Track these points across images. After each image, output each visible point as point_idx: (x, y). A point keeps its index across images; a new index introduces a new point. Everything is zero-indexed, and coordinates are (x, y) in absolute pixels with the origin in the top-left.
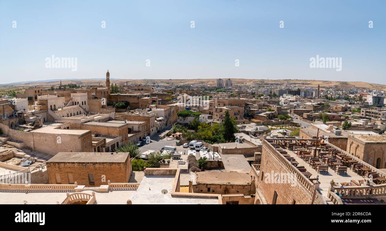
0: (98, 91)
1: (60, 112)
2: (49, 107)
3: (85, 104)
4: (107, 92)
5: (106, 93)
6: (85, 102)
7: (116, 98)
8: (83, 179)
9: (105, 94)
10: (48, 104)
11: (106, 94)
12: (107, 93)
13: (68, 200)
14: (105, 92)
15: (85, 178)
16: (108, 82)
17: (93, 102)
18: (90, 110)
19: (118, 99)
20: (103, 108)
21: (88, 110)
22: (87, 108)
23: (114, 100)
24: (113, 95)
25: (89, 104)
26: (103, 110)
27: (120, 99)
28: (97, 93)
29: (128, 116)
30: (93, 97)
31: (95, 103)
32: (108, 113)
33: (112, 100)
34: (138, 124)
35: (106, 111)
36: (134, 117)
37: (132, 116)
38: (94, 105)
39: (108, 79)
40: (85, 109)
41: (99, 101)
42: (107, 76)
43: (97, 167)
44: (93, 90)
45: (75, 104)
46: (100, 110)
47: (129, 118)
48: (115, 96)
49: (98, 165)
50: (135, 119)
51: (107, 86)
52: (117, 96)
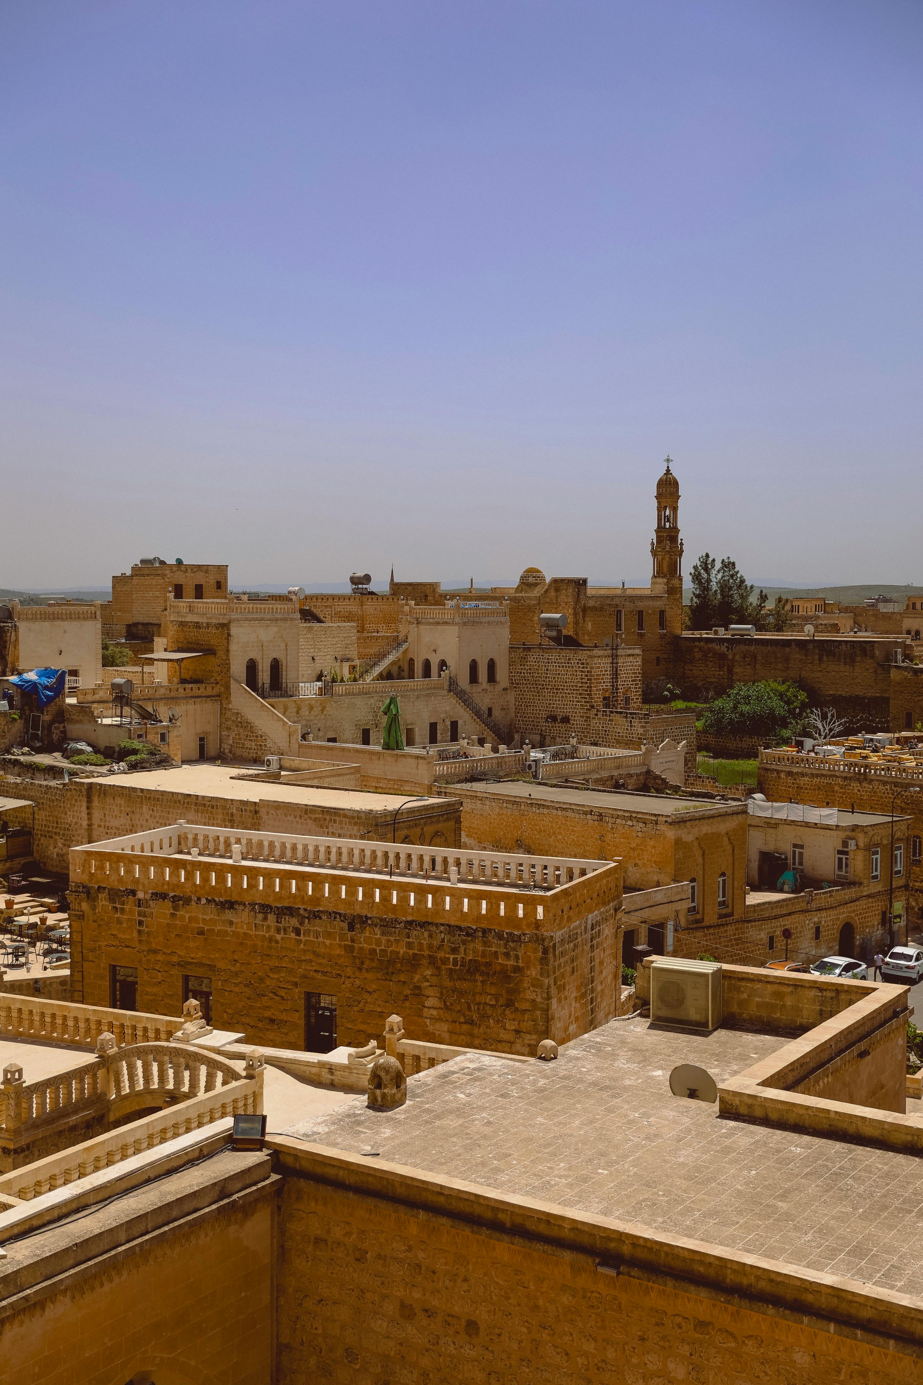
0: (591, 603)
1: (311, 708)
2: (238, 668)
3: (492, 678)
4: (662, 613)
5: (651, 622)
6: (492, 665)
7: (722, 656)
8: (272, 1021)
9: (641, 626)
10: (233, 647)
11: (653, 632)
12: (662, 624)
13: (94, 1083)
14: (640, 613)
15: (284, 1017)
16: (668, 542)
17: (547, 670)
18: (523, 721)
19: (737, 670)
20: (608, 713)
21: (511, 725)
22: (504, 709)
23: (707, 677)
24: (700, 639)
25: (518, 684)
26: (611, 724)
27: (748, 667)
28: (584, 617)
29: (783, 775)
30: (548, 633)
31: (559, 674)
32: (639, 746)
33: (691, 670)
34: (837, 826)
35: (627, 729)
36: (820, 782)
37: (806, 779)
38: (547, 689)
39: (668, 521)
40: (490, 710)
41: (583, 664)
42: (663, 505)
43: (365, 945)
44: (557, 597)
45: (420, 675)
46: (589, 725)
47: (783, 788)
48: (716, 647)
49: (378, 936)
50: (827, 795)
51: (659, 577)
52: (731, 642)
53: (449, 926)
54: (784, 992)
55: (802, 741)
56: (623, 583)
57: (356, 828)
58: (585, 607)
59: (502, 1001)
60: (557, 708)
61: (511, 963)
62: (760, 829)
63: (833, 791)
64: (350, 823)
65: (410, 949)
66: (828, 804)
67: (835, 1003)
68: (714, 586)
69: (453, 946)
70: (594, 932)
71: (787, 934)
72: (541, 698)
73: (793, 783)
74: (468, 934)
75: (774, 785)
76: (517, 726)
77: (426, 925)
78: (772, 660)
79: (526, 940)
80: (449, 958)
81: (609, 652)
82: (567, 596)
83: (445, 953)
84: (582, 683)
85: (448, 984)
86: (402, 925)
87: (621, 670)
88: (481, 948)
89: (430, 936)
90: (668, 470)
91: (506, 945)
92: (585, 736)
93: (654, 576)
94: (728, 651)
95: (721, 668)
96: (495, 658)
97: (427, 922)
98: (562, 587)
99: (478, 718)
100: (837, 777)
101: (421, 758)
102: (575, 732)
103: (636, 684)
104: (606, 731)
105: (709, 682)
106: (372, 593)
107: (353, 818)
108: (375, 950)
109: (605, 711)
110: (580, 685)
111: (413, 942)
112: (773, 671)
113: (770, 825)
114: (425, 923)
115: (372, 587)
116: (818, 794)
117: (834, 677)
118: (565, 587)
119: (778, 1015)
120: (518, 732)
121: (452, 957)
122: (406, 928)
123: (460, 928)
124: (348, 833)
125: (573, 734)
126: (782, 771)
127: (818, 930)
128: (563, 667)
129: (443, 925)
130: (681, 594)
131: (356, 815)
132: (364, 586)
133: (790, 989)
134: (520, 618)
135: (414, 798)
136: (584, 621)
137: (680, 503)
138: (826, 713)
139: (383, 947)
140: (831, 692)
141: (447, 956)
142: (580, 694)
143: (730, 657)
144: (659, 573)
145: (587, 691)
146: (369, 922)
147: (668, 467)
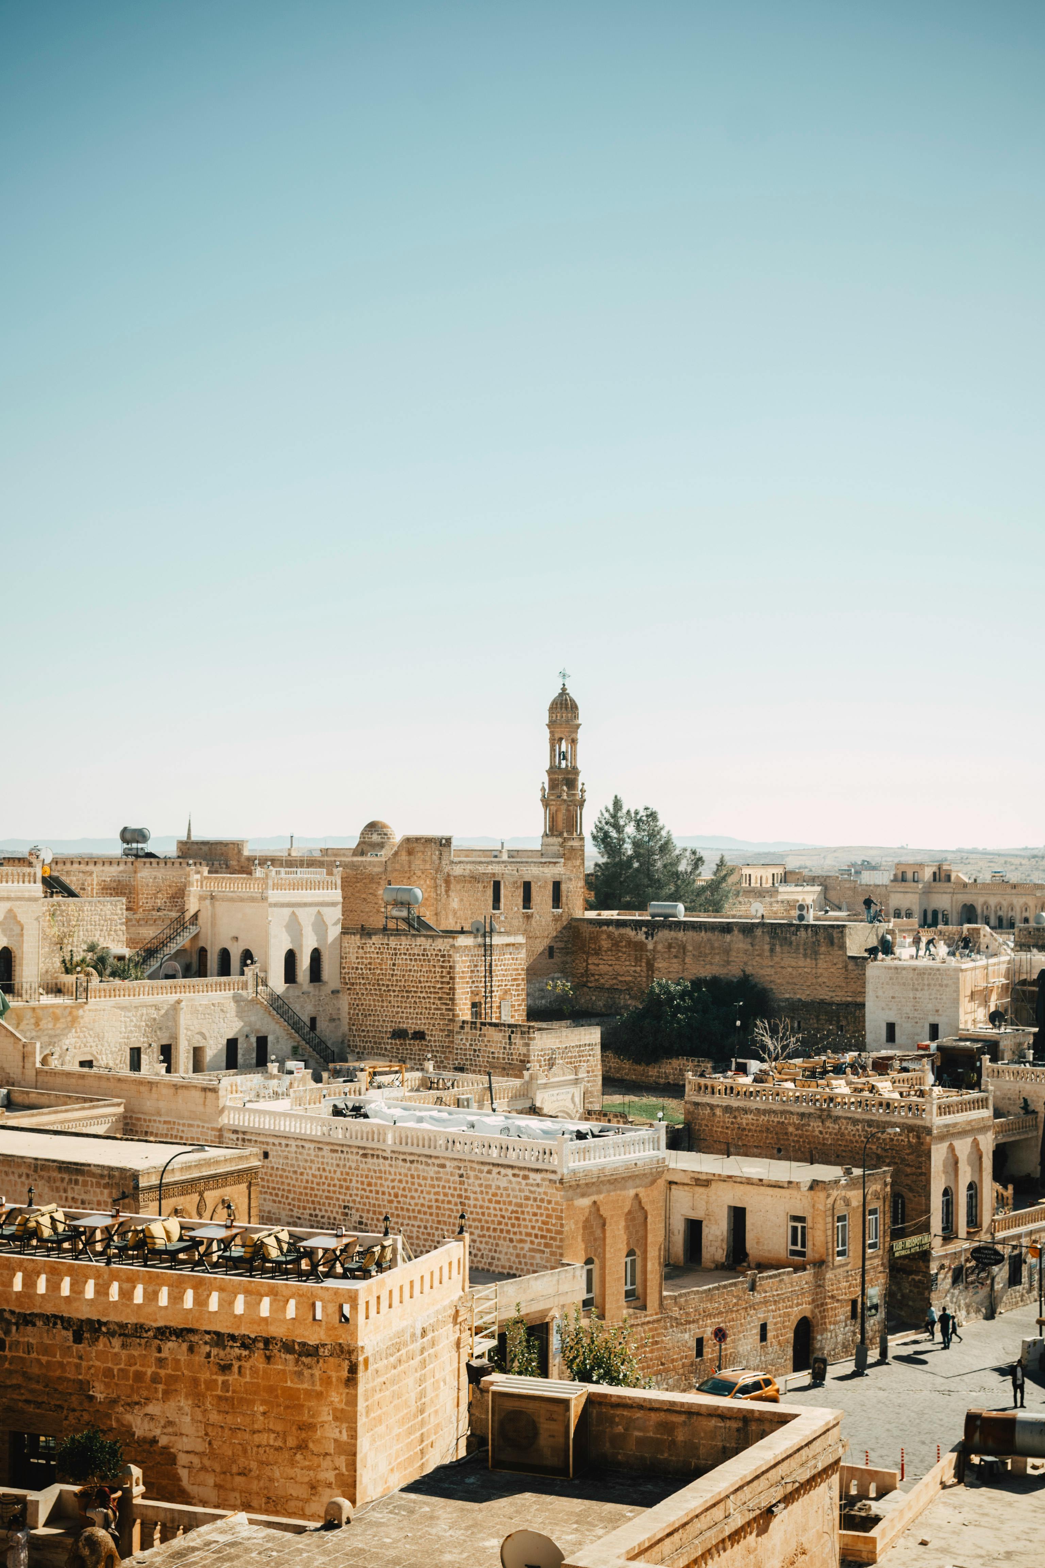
3: (316, 976)
4: (557, 885)
5: (542, 897)
6: (316, 958)
7: (640, 947)
9: (526, 904)
12: (557, 901)
14: (527, 886)
16: (565, 788)
17: (394, 965)
18: (359, 1036)
19: (659, 964)
20: (478, 1026)
21: (343, 1042)
22: (334, 1020)
23: (618, 974)
24: (608, 922)
25: (353, 984)
26: (483, 1041)
27: (675, 960)
28: (447, 891)
29: (718, 1112)
30: (395, 913)
31: (410, 971)
32: (521, 1071)
33: (598, 965)
34: (790, 1182)
35: (505, 1048)
36: (768, 1121)
37: (750, 1117)
38: (394, 991)
39: (565, 758)
40: (313, 1020)
41: (443, 956)
42: (557, 736)
43: (98, 1363)
44: (410, 862)
45: (215, 971)
46: (452, 1042)
47: (720, 1130)
48: (630, 932)
49: (116, 1350)
50: (778, 1139)
51: (552, 835)
52: (652, 927)
53: (217, 1333)
54: (673, 1422)
55: (745, 1064)
56: (502, 843)
57: (106, 1191)
58: (449, 875)
59: (291, 1442)
60: (407, 1018)
61: (305, 1386)
62: (686, 1188)
63: (786, 1134)
64: (98, 1185)
65: (160, 1368)
66: (779, 1150)
67: (742, 1436)
68: (628, 848)
69: (222, 1363)
70: (425, 1339)
71: (720, 1334)
72: (385, 1004)
73: (732, 1123)
74: (244, 1346)
75: (707, 1126)
76: (351, 1043)
77: (185, 1333)
78: (707, 951)
79: (326, 1354)
80: (216, 1381)
81: (480, 940)
82: (424, 861)
83: (212, 1374)
84: (442, 983)
85: (214, 1417)
86: (151, 1334)
87: (496, 965)
88: (261, 1366)
89: (191, 1349)
90: (564, 689)
91: (297, 1361)
92: (446, 1058)
93: (546, 835)
94: (647, 938)
95: (638, 960)
96: (320, 948)
97: (186, 1329)
98: (418, 849)
99: (297, 1032)
100: (792, 1113)
101: (210, 1090)
102: (433, 1051)
103: (518, 985)
104: (475, 1051)
105: (621, 981)
106: (150, 855)
107: (102, 1176)
108: (110, 1370)
109: (475, 1023)
110: (439, 986)
111: (166, 1359)
112: (708, 967)
113: (698, 1183)
114: (182, 1330)
115: (149, 847)
116: (767, 1137)
117: (791, 974)
118: (422, 849)
119: (666, 1455)
120: (353, 1051)
121: (220, 1379)
122: (155, 1337)
123: (233, 1337)
124: (95, 1199)
125: (429, 1056)
126: (718, 1106)
127: (764, 1327)
128: (416, 960)
129: (208, 1332)
130: (583, 859)
131: (106, 1172)
132: (140, 846)
133: (682, 1418)
134: (359, 892)
135: (190, 1148)
136: (448, 896)
137: (581, 735)
138: (777, 1025)
139: (122, 1366)
140: (787, 996)
141: (214, 1377)
142: (440, 999)
143: (650, 947)
144: (553, 830)
145: (448, 994)
146: (104, 1329)
147: (564, 685)
